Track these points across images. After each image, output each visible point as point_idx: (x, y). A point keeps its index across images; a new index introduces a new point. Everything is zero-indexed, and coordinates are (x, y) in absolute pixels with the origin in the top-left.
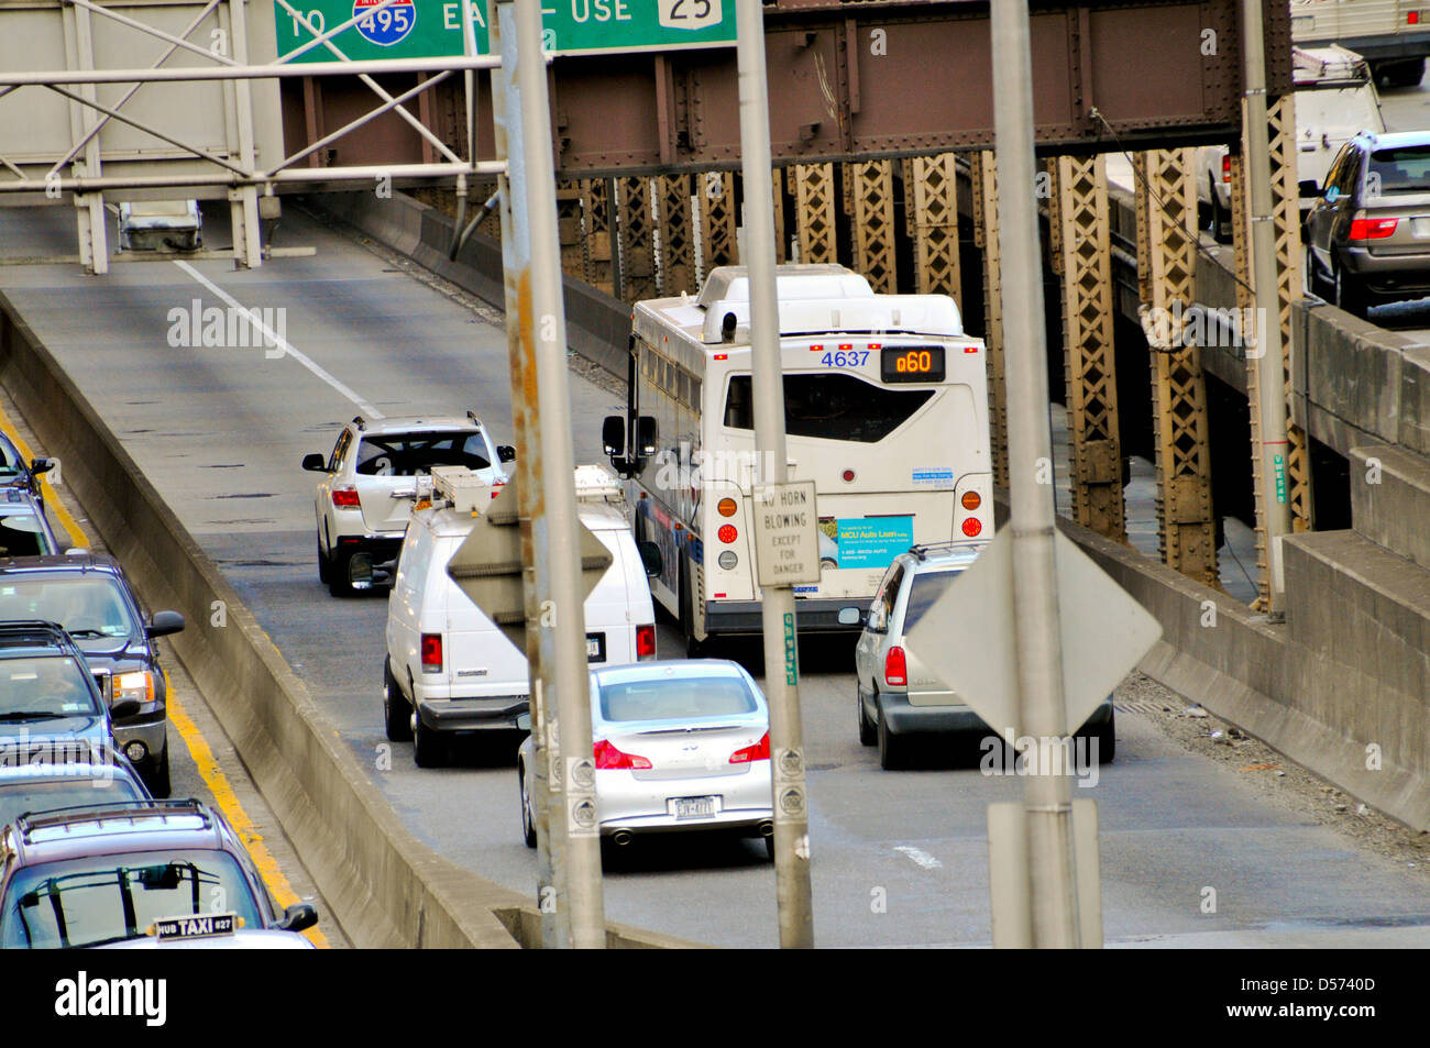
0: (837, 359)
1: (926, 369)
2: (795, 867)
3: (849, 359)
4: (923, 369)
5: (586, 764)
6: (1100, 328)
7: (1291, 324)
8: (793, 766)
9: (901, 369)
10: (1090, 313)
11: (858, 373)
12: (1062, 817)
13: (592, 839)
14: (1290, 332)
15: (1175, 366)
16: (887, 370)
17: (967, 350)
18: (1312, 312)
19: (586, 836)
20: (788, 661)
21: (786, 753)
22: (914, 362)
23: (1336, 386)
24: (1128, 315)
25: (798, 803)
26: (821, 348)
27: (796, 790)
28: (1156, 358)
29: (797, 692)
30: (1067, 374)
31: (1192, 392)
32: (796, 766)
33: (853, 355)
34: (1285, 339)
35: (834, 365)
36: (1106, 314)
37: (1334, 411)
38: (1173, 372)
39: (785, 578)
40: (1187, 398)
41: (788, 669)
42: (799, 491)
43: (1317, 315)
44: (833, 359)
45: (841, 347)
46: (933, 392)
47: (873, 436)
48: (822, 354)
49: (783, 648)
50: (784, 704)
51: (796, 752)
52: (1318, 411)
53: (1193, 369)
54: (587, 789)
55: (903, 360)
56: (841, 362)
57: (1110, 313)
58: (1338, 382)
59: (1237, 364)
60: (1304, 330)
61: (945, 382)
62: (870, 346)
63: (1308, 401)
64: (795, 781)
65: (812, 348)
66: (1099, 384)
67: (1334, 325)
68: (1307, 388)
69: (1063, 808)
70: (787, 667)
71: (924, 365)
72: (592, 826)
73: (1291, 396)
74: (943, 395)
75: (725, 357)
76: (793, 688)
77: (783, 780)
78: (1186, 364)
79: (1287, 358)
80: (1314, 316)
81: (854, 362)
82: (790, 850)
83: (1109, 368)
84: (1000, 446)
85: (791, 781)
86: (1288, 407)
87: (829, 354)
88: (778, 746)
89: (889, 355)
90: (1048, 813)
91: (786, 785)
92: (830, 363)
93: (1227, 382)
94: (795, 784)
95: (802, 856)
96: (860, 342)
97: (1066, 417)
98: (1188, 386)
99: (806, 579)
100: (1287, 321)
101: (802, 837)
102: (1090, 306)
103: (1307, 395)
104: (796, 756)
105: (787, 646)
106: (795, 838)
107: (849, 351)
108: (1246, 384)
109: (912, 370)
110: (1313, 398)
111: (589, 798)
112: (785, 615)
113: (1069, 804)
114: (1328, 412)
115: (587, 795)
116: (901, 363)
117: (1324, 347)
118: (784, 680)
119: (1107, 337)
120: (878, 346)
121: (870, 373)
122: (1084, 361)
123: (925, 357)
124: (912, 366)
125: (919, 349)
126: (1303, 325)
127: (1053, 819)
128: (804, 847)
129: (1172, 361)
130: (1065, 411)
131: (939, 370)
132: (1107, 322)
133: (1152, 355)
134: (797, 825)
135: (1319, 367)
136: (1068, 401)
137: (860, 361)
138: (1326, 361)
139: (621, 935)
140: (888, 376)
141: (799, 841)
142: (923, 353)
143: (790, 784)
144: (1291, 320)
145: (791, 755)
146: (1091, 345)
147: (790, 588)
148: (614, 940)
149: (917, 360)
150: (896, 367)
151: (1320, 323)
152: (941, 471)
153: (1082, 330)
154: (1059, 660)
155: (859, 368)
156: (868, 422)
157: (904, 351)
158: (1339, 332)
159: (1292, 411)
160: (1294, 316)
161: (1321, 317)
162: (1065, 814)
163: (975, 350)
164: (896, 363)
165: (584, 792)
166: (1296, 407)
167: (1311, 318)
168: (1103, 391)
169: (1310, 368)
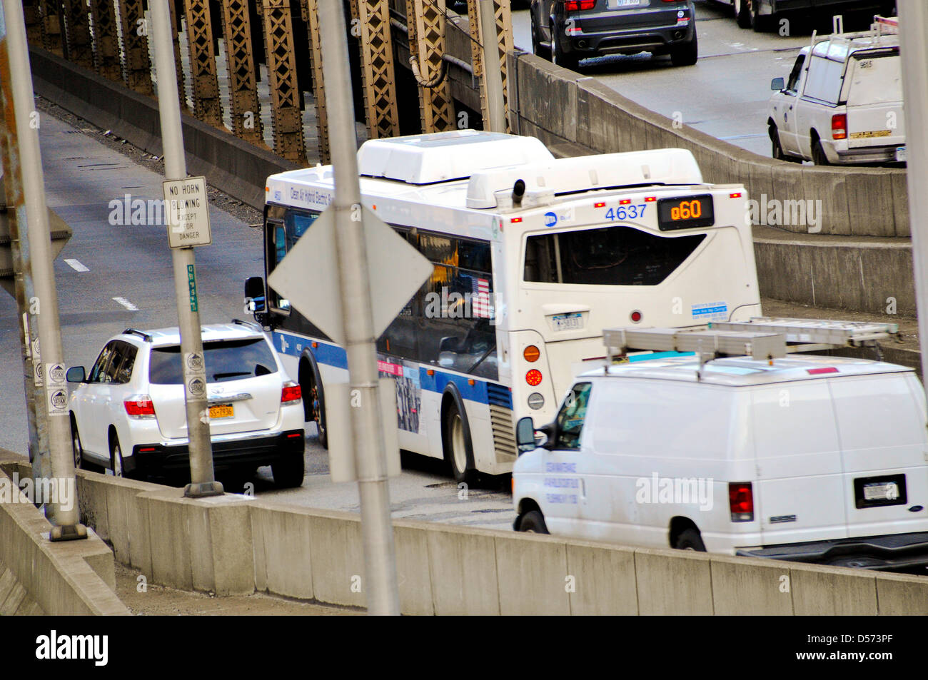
0: (618, 213)
1: (697, 216)
2: (201, 429)
3: (629, 212)
4: (695, 216)
5: (59, 368)
6: (385, 72)
7: (507, 67)
8: (197, 364)
9: (675, 217)
10: (378, 63)
11: (638, 225)
12: (373, 390)
13: (65, 416)
14: (506, 71)
15: (435, 96)
16: (664, 220)
17: (732, 196)
18: (519, 58)
19: (60, 414)
20: (191, 296)
21: (192, 356)
22: (686, 210)
23: (537, 106)
24: (404, 63)
25: (201, 388)
26: (603, 205)
27: (199, 379)
28: (422, 90)
29: (198, 316)
30: (366, 103)
31: (446, 113)
32: (198, 364)
33: (633, 209)
34: (504, 76)
35: (616, 219)
36: (389, 63)
37: (536, 122)
38: (433, 100)
39: (188, 242)
40: (443, 116)
41: (191, 301)
42: (194, 184)
43: (523, 60)
44: (615, 214)
45: (622, 202)
46: (704, 236)
47: (655, 279)
48: (605, 209)
49: (187, 288)
50: (189, 325)
51: (198, 355)
52: (526, 122)
53: (446, 98)
54: (60, 384)
55: (677, 209)
56: (622, 215)
57: (392, 62)
58: (538, 103)
59: (474, 94)
60: (515, 71)
61: (714, 226)
62: (647, 200)
63: (520, 116)
64: (198, 374)
65: (596, 206)
66: (387, 109)
67: (534, 66)
68: (519, 108)
69: (373, 385)
70: (191, 300)
71: (696, 213)
72: (64, 408)
73: (509, 113)
74: (713, 238)
75: (520, 220)
76: (195, 313)
77: (190, 373)
78: (441, 94)
79: (505, 88)
80: (521, 61)
81: (633, 215)
82: (196, 418)
83: (392, 98)
84: (324, 151)
85: (196, 374)
86: (507, 120)
87: (611, 210)
88: (187, 351)
89: (664, 206)
90: (363, 388)
91: (192, 376)
92: (612, 217)
93: (468, 106)
94: (198, 376)
95: (204, 422)
96: (637, 196)
97: (366, 131)
98: (443, 108)
99: (201, 243)
100: (504, 65)
101: (205, 409)
102: (378, 58)
103: (519, 112)
104: (198, 357)
105: (190, 286)
106: (200, 411)
107: (629, 205)
108: (480, 106)
109: (684, 217)
110: (523, 114)
111: (62, 390)
112: (188, 266)
113: (376, 382)
114: (534, 123)
115: (60, 388)
116: (675, 212)
117: (528, 80)
118: (189, 309)
119: (390, 78)
120: (654, 199)
121: (648, 223)
122: (376, 94)
123: (695, 205)
124: (685, 213)
125: (689, 199)
126: (515, 67)
127: (367, 392)
128: (205, 416)
129: (432, 92)
130: (365, 127)
131: (708, 216)
132: (390, 68)
133: (419, 89)
134: (201, 402)
135: (526, 93)
136: (367, 120)
137: (639, 213)
138: (530, 90)
139: (86, 478)
140: (665, 224)
141: (202, 413)
142: (694, 202)
143: (194, 376)
144: (507, 64)
145: (195, 357)
146: (380, 83)
147: (190, 248)
148: (81, 481)
149: (689, 208)
150: (671, 216)
151: (525, 65)
152: (717, 306)
153: (374, 74)
154: (368, 290)
155: (638, 220)
156: (648, 267)
157: (675, 201)
158: (538, 71)
159: (510, 124)
160: (509, 62)
161: (526, 62)
162: (374, 388)
163: (739, 195)
164: (671, 213)
165: (59, 386)
166: (512, 120)
167: (519, 63)
168: (389, 113)
169: (520, 95)
